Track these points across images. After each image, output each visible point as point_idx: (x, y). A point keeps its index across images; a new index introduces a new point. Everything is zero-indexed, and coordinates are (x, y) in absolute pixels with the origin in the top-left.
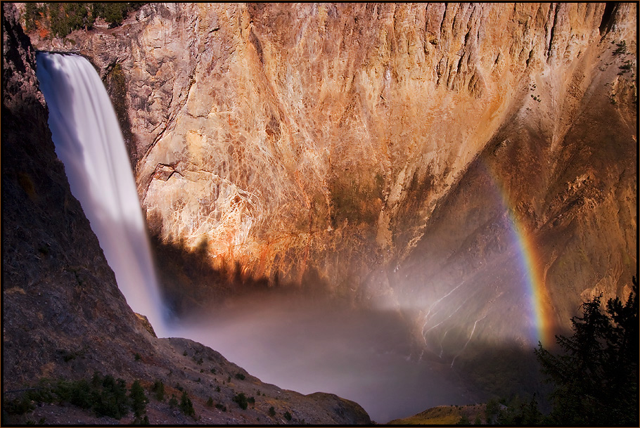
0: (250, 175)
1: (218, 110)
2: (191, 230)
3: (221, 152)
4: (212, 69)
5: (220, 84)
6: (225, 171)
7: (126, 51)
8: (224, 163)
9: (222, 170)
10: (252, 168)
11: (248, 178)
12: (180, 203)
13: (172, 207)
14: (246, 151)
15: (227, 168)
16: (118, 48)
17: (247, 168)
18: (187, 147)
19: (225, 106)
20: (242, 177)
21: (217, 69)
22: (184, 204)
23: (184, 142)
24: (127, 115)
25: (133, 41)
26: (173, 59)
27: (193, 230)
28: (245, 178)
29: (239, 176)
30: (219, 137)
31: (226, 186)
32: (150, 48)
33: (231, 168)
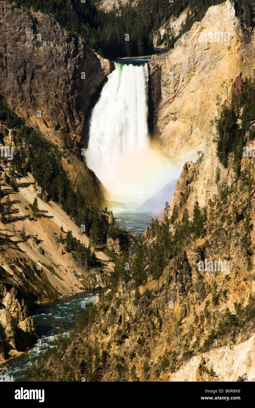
0: (204, 124)
1: (202, 90)
2: (179, 148)
3: (197, 111)
4: (205, 68)
5: (206, 76)
6: (194, 120)
7: (163, 62)
8: (195, 116)
9: (193, 119)
10: (207, 120)
11: (203, 125)
12: (174, 133)
13: (171, 134)
14: (208, 111)
15: (196, 118)
16: (159, 60)
17: (204, 120)
18: (183, 106)
19: (206, 87)
20: (200, 124)
21: (207, 69)
22: (176, 134)
23: (183, 104)
24: (161, 89)
25: (166, 57)
26: (180, 64)
27: (180, 148)
28: (202, 125)
29: (199, 123)
30: (198, 103)
31: (195, 128)
32: (173, 60)
33: (197, 119)
